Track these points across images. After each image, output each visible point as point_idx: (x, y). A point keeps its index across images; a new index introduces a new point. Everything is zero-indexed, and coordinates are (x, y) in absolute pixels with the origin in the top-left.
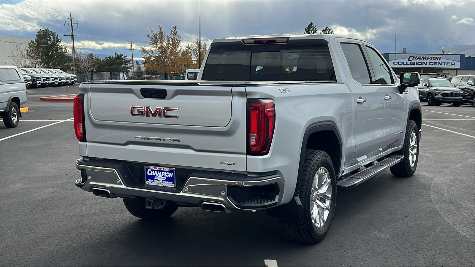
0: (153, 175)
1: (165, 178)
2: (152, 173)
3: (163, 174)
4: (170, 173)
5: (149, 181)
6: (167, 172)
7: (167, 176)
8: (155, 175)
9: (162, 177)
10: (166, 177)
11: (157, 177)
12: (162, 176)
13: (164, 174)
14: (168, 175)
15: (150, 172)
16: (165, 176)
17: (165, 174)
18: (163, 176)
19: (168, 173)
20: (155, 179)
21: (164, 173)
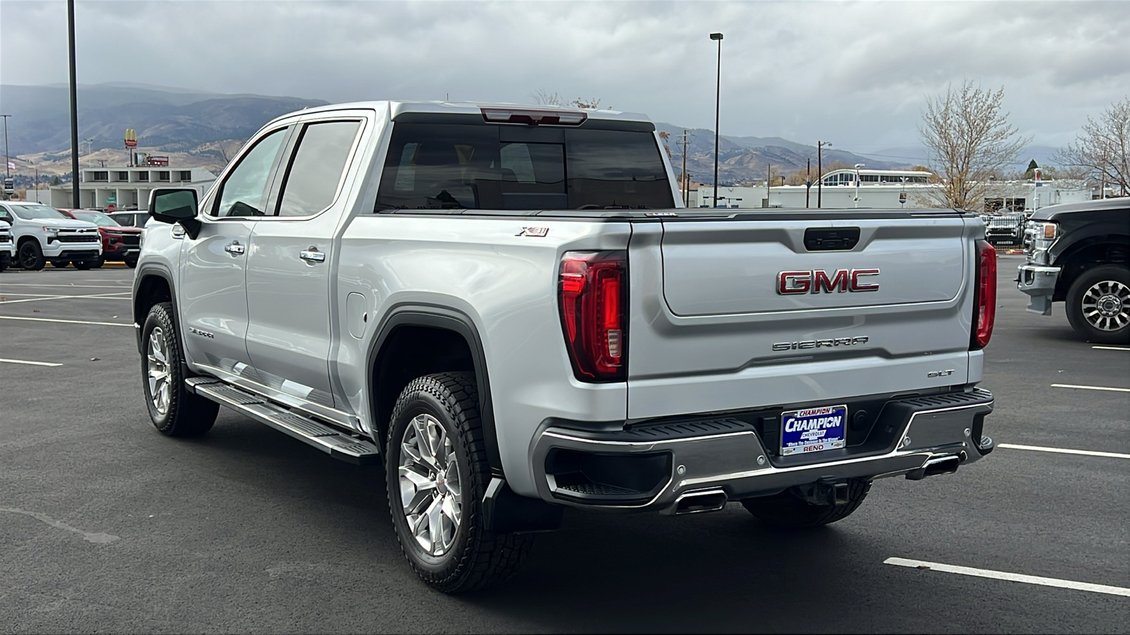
0: (798, 430)
1: (825, 431)
2: (798, 426)
3: (820, 424)
4: (836, 418)
5: (787, 446)
6: (828, 416)
7: (829, 426)
8: (803, 429)
9: (819, 430)
10: (826, 428)
11: (806, 433)
12: (819, 427)
13: (822, 423)
14: (830, 422)
15: (791, 426)
16: (824, 427)
17: (824, 422)
18: (821, 428)
19: (831, 419)
20: (802, 438)
21: (822, 419)
